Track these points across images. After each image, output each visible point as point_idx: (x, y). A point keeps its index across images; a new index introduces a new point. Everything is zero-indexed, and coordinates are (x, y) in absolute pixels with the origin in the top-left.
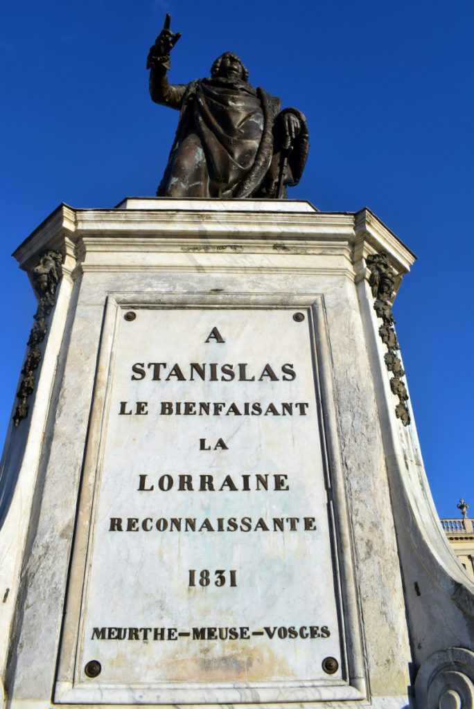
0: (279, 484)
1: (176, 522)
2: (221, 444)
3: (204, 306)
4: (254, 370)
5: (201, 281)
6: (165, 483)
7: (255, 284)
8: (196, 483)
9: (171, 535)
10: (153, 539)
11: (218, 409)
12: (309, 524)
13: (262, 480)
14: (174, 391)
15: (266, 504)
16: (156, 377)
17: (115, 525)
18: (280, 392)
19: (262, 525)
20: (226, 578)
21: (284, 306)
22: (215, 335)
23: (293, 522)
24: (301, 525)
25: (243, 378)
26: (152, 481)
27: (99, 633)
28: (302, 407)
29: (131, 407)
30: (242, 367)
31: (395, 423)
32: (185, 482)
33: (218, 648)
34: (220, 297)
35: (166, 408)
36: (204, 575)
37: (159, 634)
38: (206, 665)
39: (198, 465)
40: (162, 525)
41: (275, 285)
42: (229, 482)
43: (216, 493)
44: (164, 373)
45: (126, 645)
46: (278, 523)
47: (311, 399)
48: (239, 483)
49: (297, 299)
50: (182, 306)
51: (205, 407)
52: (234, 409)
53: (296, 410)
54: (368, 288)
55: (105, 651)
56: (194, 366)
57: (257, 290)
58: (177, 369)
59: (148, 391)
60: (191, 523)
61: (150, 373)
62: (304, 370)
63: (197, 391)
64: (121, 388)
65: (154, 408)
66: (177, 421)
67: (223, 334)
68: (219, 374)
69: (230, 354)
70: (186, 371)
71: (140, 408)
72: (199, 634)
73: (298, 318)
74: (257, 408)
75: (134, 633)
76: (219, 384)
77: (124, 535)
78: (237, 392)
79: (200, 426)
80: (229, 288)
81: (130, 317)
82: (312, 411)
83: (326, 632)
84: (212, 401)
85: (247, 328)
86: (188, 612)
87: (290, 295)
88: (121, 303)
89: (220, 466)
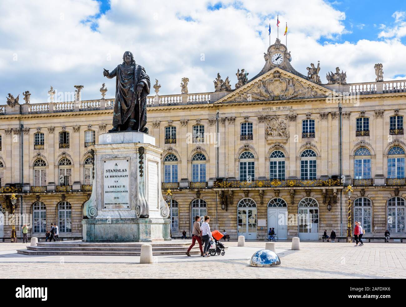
0: (124, 186)
1: (112, 192)
2: (117, 181)
3: (115, 160)
4: (121, 171)
5: (114, 155)
6: (111, 187)
7: (122, 155)
8: (114, 187)
9: (112, 193)
10: (110, 194)
12: (127, 191)
13: (122, 186)
14: (111, 174)
15: (122, 189)
16: (109, 172)
17: (106, 192)
18: (125, 174)
19: (122, 192)
20: (118, 198)
21: (126, 159)
22: (116, 164)
23: (125, 191)
24: (126, 192)
25: (120, 172)
26: (110, 187)
27: (105, 204)
28: (127, 176)
29: (106, 177)
30: (120, 170)
31: (139, 177)
32: (113, 187)
33: (117, 205)
34: (116, 158)
35: (111, 177)
36: (116, 197)
37: (111, 204)
38: (116, 207)
39: (115, 184)
40: (111, 192)
41: (125, 155)
42: (118, 186)
43: (117, 188)
44: (110, 171)
45: (108, 205)
46: (124, 191)
47: (129, 175)
48: (119, 186)
50: (112, 160)
51: (115, 176)
52: (119, 176)
53: (126, 176)
54: (138, 154)
55: (106, 206)
56: (114, 170)
57: (122, 157)
58: (111, 170)
59: (109, 174)
60: (114, 192)
61: (108, 171)
62: (128, 170)
63: (114, 174)
64: (105, 174)
65: (109, 177)
66: (112, 178)
68: (117, 171)
69: (118, 168)
72: (115, 204)
73: (127, 161)
74: (121, 176)
75: (109, 204)
76: (117, 173)
77: (107, 193)
78: (119, 174)
79: (115, 179)
80: (118, 156)
81: (105, 162)
83: (128, 203)
84: (116, 175)
85: (121, 163)
86: (114, 202)
87: (126, 157)
88: (103, 160)
89: (117, 184)
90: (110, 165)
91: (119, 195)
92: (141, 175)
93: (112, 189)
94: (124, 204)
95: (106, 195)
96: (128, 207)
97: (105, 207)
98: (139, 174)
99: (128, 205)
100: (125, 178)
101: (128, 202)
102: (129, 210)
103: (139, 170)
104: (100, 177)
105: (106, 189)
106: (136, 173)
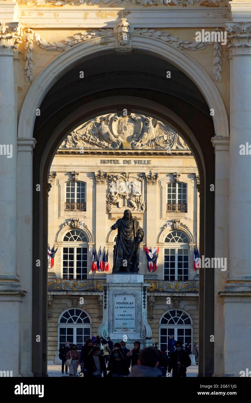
0: (131, 315)
2: (126, 311)
3: (124, 295)
4: (129, 303)
5: (123, 291)
6: (120, 315)
7: (129, 292)
9: (121, 320)
10: (119, 320)
11: (125, 307)
12: (133, 319)
13: (129, 315)
14: (121, 305)
15: (130, 317)
17: (116, 319)
18: (132, 306)
19: (129, 319)
20: (126, 324)
21: (133, 295)
22: (125, 298)
27: (116, 328)
28: (134, 307)
29: (117, 307)
30: (128, 303)
31: (143, 309)
32: (122, 315)
33: (125, 329)
34: (125, 294)
35: (120, 307)
36: (124, 323)
37: (120, 328)
39: (123, 313)
40: (120, 319)
41: (132, 292)
43: (125, 316)
44: (120, 303)
46: (131, 319)
48: (127, 315)
49: (134, 294)
50: (121, 295)
52: (127, 307)
54: (143, 291)
56: (123, 302)
59: (118, 305)
60: (123, 319)
61: (118, 303)
62: (134, 303)
63: (123, 305)
64: (116, 305)
66: (121, 309)
67: (126, 298)
68: (125, 303)
69: (127, 301)
70: (122, 303)
71: (118, 307)
72: (124, 328)
73: (134, 296)
74: (129, 307)
75: (118, 328)
78: (127, 306)
79: (123, 309)
80: (127, 292)
81: (116, 296)
82: (135, 308)
84: (125, 306)
85: (128, 298)
86: (123, 327)
87: (133, 293)
88: (114, 295)
89: (125, 314)
90: (120, 299)
91: (127, 321)
92: (144, 307)
93: (121, 317)
94: (131, 328)
95: (116, 321)
96: (134, 331)
97: (115, 331)
98: (143, 306)
99: (134, 329)
100: (132, 309)
101: (134, 327)
102: (135, 333)
103: (143, 303)
104: (111, 308)
105: (116, 316)
106: (141, 306)
